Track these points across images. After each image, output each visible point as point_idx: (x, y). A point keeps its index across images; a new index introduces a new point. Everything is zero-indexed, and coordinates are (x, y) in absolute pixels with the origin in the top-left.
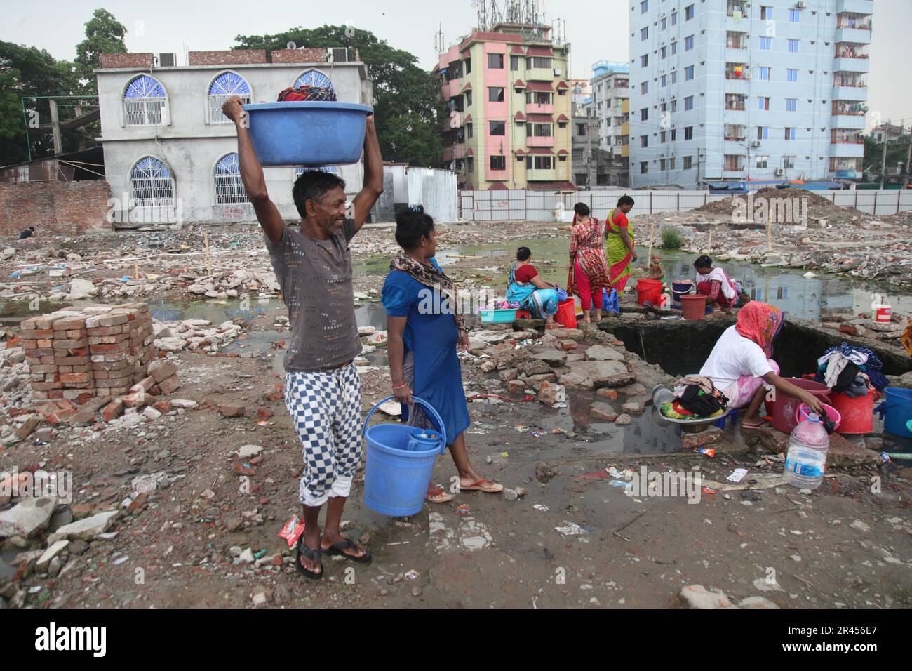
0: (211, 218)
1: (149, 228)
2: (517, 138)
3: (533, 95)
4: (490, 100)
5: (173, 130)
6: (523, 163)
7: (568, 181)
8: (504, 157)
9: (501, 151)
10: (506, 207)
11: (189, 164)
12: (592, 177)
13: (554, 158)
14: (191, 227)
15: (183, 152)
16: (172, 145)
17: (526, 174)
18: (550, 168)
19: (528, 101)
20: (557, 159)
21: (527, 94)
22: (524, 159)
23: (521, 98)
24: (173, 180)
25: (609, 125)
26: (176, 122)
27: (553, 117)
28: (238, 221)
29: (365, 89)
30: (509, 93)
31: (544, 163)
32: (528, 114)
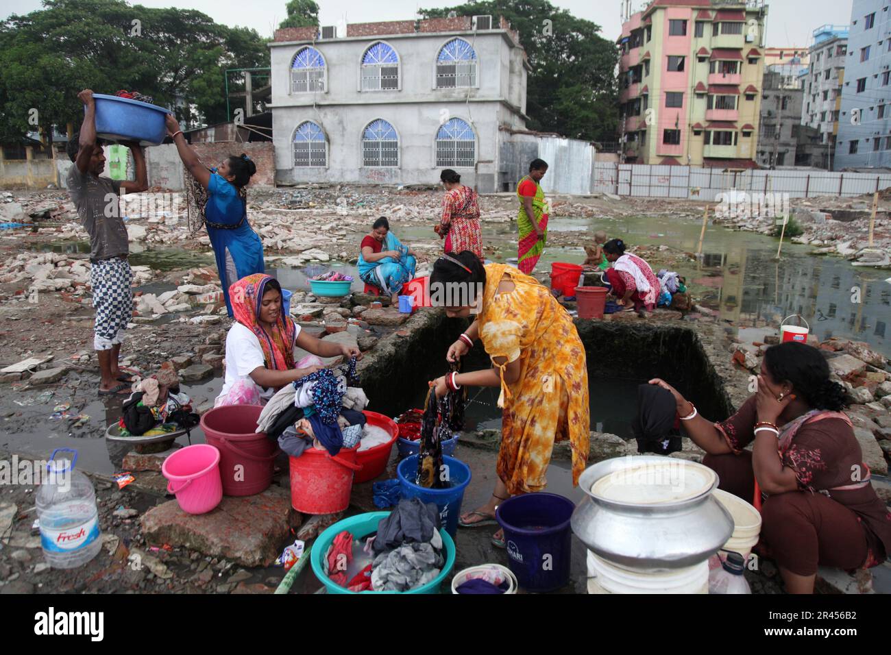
0: (357, 179)
1: (304, 186)
2: (696, 111)
3: (717, 64)
4: (668, 70)
5: (329, 97)
6: (700, 138)
7: (750, 159)
8: (679, 131)
9: (676, 125)
10: (667, 183)
11: (341, 129)
12: (790, 156)
13: (736, 133)
14: (339, 187)
15: (337, 117)
16: (328, 111)
17: (703, 149)
18: (730, 144)
19: (712, 71)
20: (740, 135)
21: (711, 63)
22: (702, 134)
23: (704, 67)
24: (327, 143)
25: (825, 98)
26: (333, 89)
27: (739, 88)
28: (380, 183)
29: (513, 57)
30: (691, 62)
31: (724, 139)
32: (710, 85)
